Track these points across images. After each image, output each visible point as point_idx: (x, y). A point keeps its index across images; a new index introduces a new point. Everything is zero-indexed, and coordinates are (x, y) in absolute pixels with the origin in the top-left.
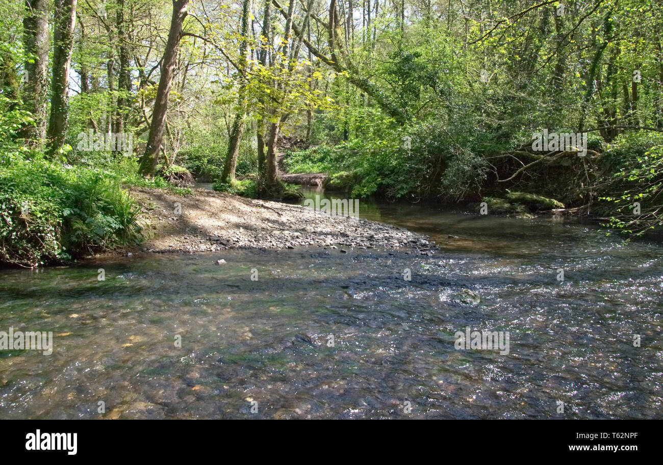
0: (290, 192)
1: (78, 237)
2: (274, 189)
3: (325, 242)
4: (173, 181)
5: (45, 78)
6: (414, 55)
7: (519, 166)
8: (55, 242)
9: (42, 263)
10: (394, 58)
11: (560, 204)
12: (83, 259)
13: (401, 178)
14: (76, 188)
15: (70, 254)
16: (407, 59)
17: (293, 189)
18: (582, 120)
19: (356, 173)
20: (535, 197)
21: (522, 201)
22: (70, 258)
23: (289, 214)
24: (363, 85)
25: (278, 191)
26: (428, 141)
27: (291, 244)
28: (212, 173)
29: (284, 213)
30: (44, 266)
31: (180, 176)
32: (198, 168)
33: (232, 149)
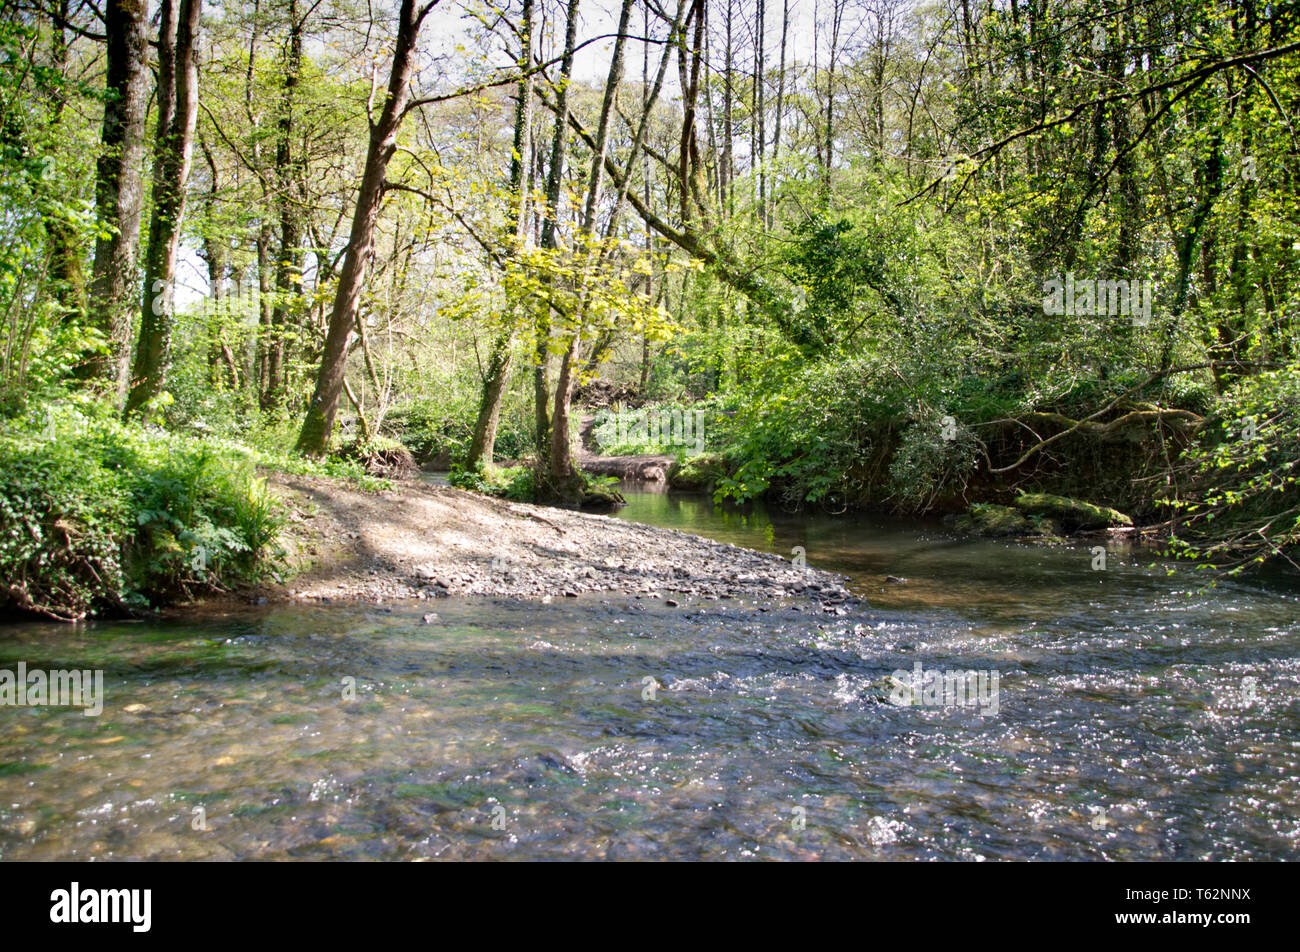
0: (597, 491)
1: (164, 565)
2: (564, 484)
3: (640, 585)
4: (375, 466)
5: (131, 267)
6: (839, 226)
7: (1033, 441)
8: (120, 573)
9: (94, 612)
10: (800, 232)
11: (1122, 517)
12: (173, 607)
13: (813, 465)
14: (164, 475)
15: (147, 598)
16: (826, 235)
17: (603, 486)
18: (1166, 350)
19: (729, 456)
20: (1073, 503)
21: (1049, 512)
22: (147, 603)
23: (579, 532)
24: (744, 284)
25: (573, 490)
26: (862, 393)
27: (575, 587)
28: (453, 454)
29: (569, 531)
30: (96, 618)
31: (389, 458)
32: (429, 444)
33: (487, 405)
